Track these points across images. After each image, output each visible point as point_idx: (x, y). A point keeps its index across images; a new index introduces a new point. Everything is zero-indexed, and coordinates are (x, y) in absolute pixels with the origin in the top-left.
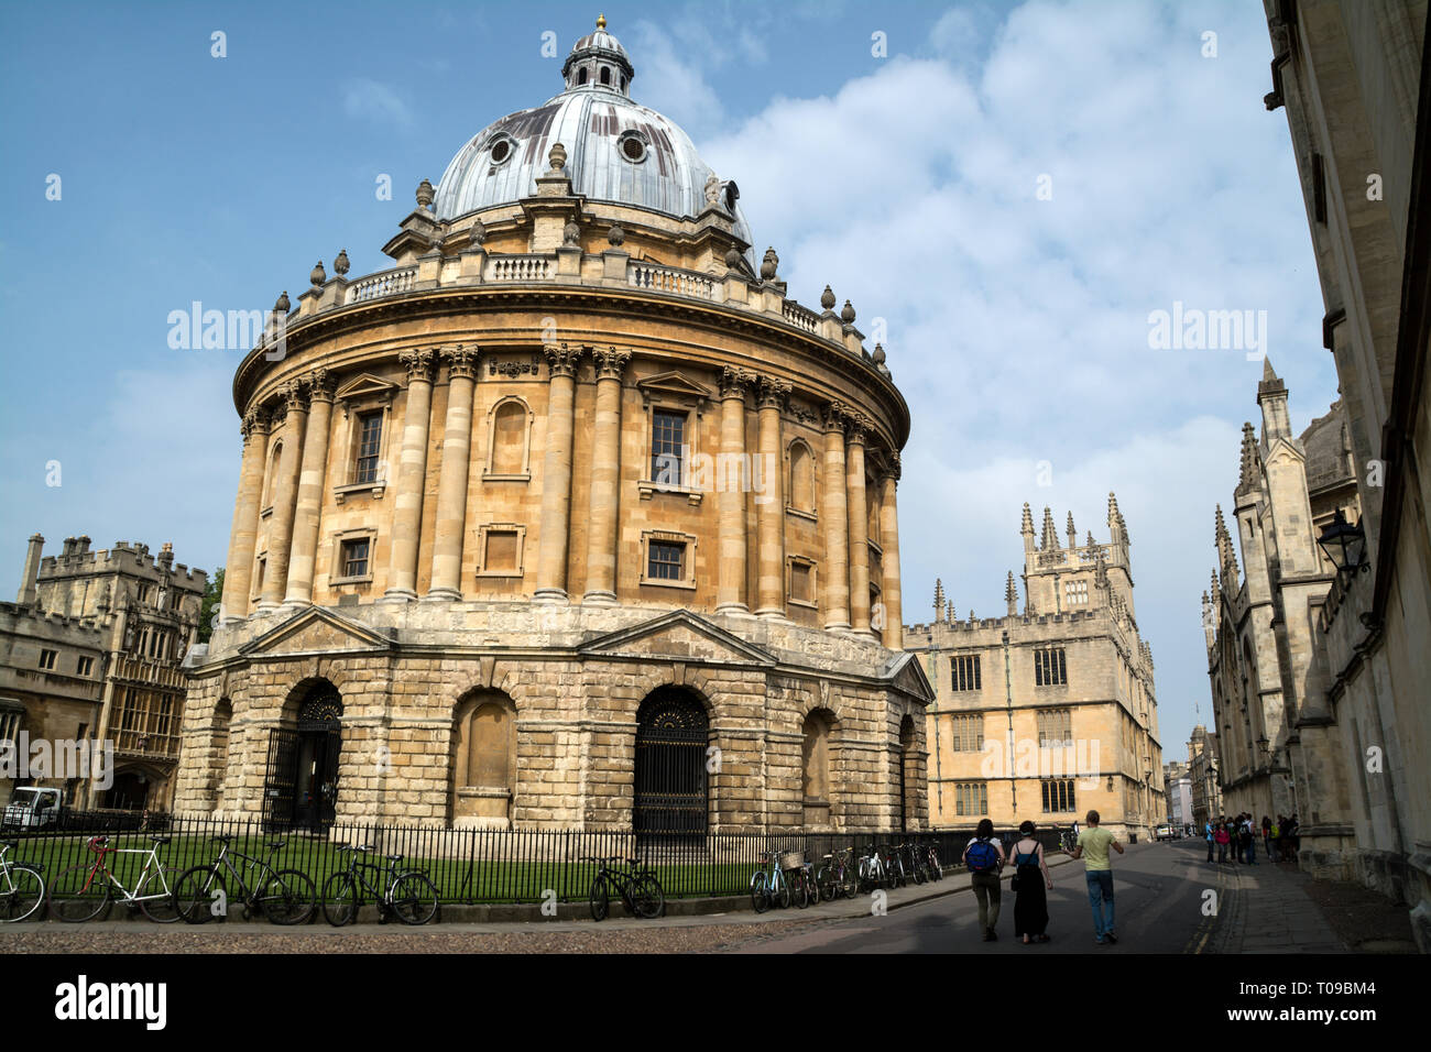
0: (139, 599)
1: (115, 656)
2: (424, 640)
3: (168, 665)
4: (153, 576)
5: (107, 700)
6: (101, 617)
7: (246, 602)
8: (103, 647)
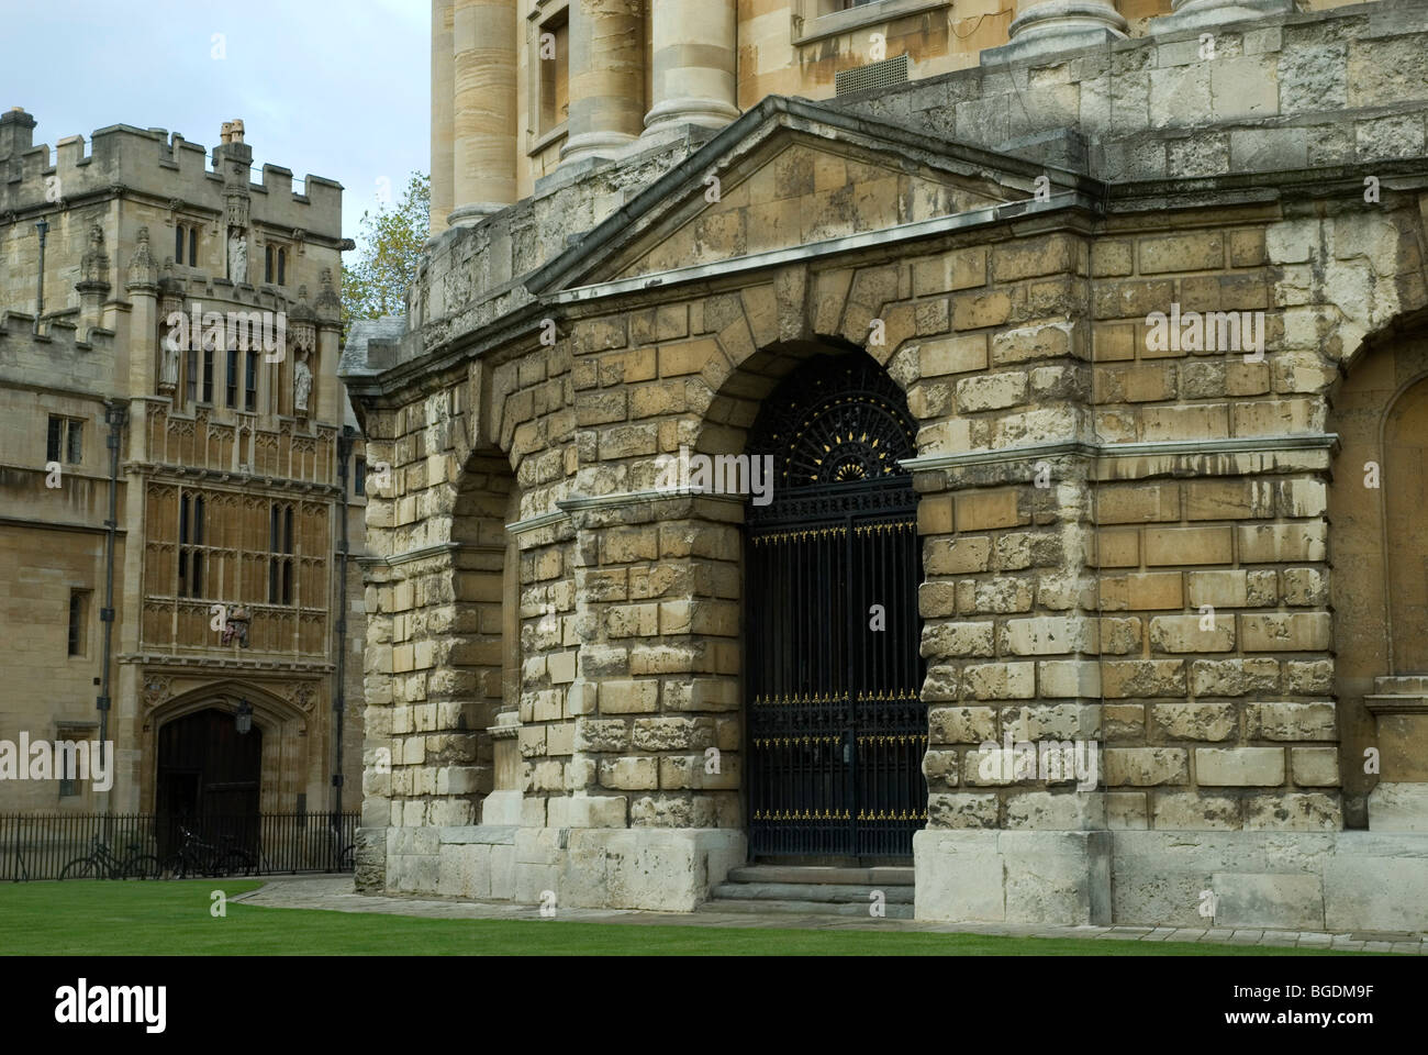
0: (179, 260)
1: (138, 410)
2: (1197, 162)
3: (275, 428)
4: (209, 197)
5: (133, 524)
6: (90, 313)
7: (511, 161)
8: (105, 387)
